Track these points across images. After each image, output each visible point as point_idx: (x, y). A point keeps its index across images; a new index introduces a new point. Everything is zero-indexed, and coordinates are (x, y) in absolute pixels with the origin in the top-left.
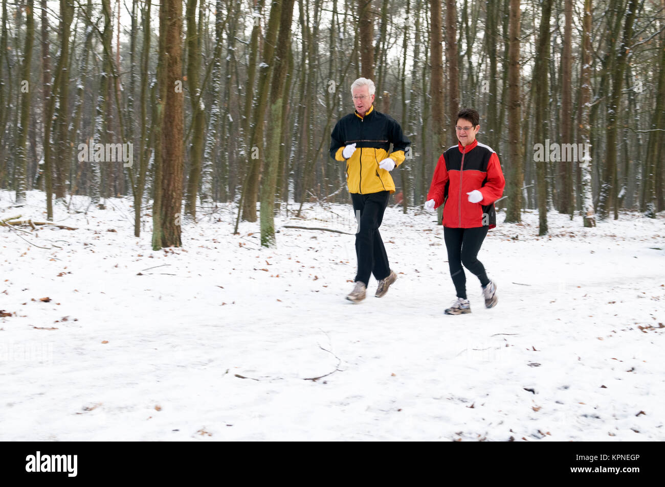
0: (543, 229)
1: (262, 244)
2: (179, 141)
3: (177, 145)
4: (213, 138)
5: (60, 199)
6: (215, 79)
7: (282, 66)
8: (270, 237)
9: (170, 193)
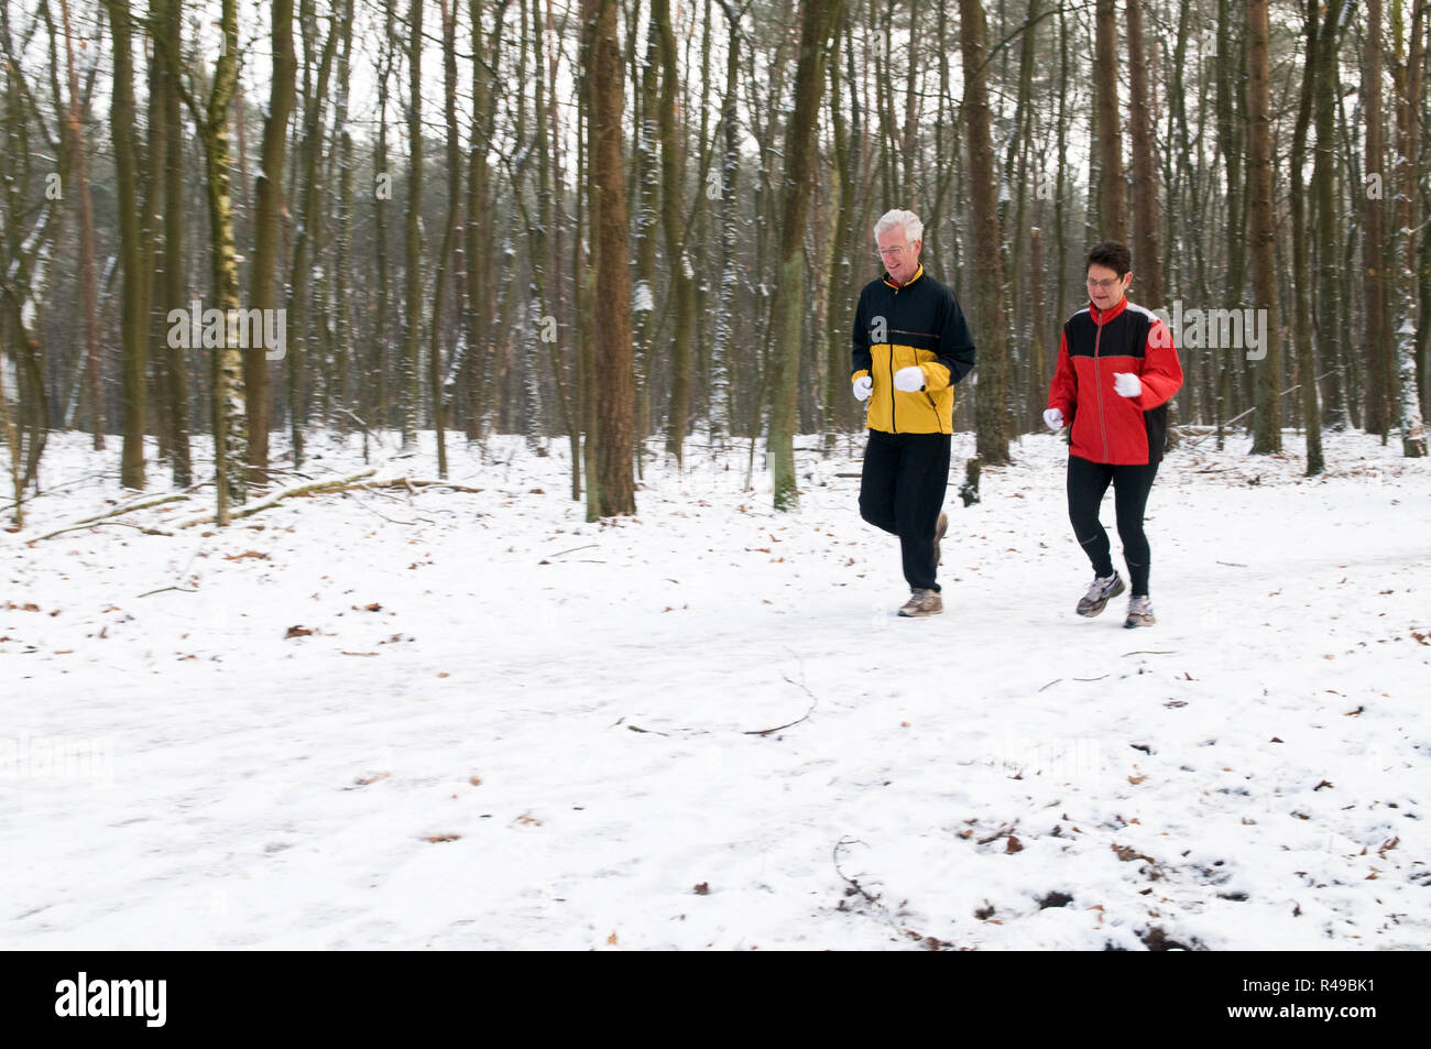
0: (1315, 464)
1: (776, 507)
2: (625, 335)
3: (621, 341)
4: (726, 326)
5: (473, 442)
6: (727, 225)
7: (800, 195)
8: (789, 493)
9: (613, 423)
